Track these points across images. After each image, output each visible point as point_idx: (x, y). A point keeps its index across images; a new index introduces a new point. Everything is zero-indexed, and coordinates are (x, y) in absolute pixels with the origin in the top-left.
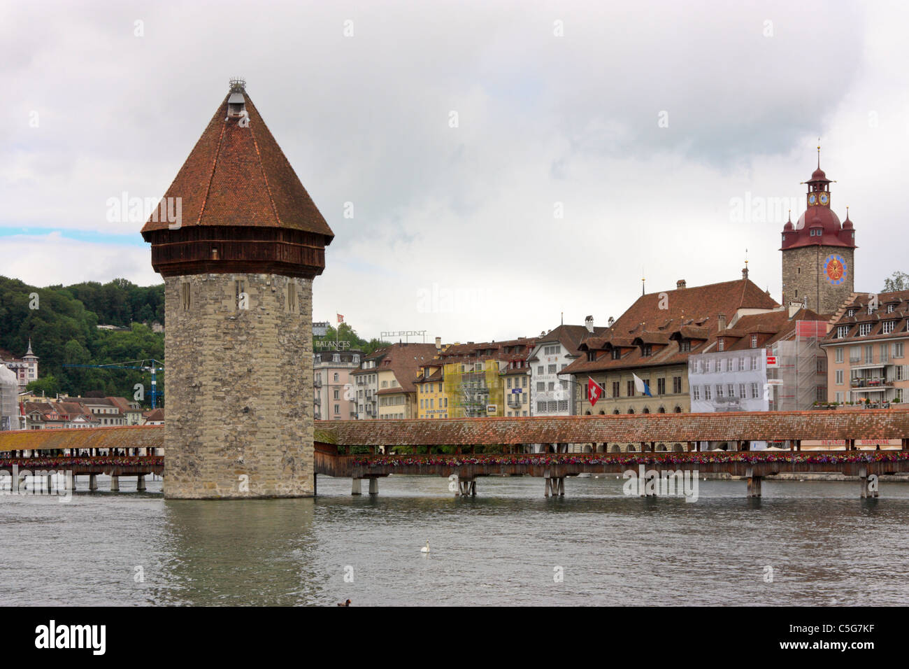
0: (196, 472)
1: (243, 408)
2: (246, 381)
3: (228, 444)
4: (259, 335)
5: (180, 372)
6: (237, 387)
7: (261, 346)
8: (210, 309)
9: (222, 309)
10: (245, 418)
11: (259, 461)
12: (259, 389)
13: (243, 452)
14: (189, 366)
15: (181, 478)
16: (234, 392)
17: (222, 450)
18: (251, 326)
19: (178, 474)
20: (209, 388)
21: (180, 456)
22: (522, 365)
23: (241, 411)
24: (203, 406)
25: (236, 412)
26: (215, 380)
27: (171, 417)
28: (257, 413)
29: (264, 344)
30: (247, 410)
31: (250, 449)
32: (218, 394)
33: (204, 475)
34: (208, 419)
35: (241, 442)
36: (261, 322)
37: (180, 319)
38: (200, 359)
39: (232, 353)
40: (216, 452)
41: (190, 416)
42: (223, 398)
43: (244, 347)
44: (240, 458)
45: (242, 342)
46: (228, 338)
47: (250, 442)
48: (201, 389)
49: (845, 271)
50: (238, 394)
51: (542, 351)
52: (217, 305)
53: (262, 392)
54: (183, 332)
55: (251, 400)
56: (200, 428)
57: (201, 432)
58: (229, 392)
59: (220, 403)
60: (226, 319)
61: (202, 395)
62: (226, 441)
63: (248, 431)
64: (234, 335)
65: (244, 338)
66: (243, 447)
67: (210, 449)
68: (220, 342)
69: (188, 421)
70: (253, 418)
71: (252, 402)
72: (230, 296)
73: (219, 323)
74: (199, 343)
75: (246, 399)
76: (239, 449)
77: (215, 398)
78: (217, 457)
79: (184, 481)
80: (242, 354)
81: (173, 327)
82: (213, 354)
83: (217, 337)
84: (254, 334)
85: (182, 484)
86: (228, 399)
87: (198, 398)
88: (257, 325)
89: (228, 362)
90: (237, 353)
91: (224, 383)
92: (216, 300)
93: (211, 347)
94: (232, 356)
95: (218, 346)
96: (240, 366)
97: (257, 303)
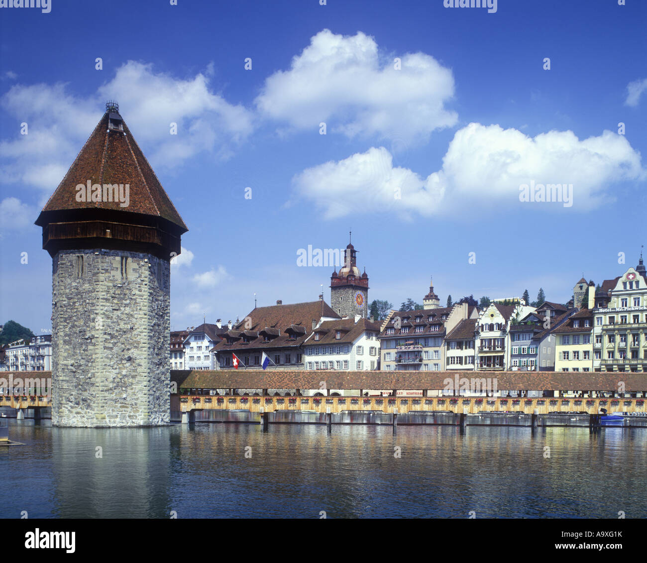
0: (89, 406)
1: (126, 356)
2: (129, 336)
3: (115, 385)
4: (138, 300)
5: (73, 326)
6: (122, 340)
7: (140, 309)
8: (102, 277)
9: (111, 278)
10: (128, 364)
11: (137, 399)
12: (138, 343)
13: (126, 391)
14: (82, 322)
15: (74, 411)
16: (119, 344)
17: (111, 389)
18: (133, 293)
19: (72, 407)
20: (100, 340)
21: (73, 393)
22: (179, 346)
23: (125, 359)
24: (96, 354)
25: (122, 359)
26: (105, 334)
27: (65, 362)
28: (137, 361)
29: (143, 308)
30: (129, 359)
31: (132, 389)
32: (107, 345)
33: (96, 409)
34: (99, 364)
35: (125, 383)
36: (140, 291)
37: (74, 284)
38: (92, 316)
39: (119, 313)
40: (106, 391)
41: (82, 362)
42: (112, 348)
43: (127, 309)
44: (124, 396)
45: (126, 305)
46: (115, 301)
47: (132, 384)
48: (93, 341)
49: (364, 300)
50: (123, 346)
51: (193, 338)
52: (107, 275)
53: (140, 345)
54: (77, 295)
55: (132, 350)
56: (92, 371)
57: (93, 374)
58: (116, 343)
59: (109, 352)
60: (114, 286)
61: (95, 345)
62: (113, 382)
63: (130, 374)
64: (120, 299)
65: (128, 301)
66: (126, 387)
67: (101, 388)
68: (108, 304)
69: (81, 366)
70: (134, 365)
71: (134, 353)
72: (117, 268)
73: (109, 289)
74: (92, 304)
75: (128, 349)
76: (124, 389)
77: (105, 348)
78: (106, 394)
79: (78, 413)
80: (126, 314)
81: (67, 291)
82: (104, 314)
83: (107, 300)
84: (135, 300)
85: (75, 415)
86: (115, 349)
87: (90, 347)
88: (137, 292)
89: (115, 320)
90: (122, 313)
91: (112, 336)
92: (107, 271)
93: (102, 308)
94: (118, 316)
95: (108, 307)
96: (125, 324)
97: (137, 275)
